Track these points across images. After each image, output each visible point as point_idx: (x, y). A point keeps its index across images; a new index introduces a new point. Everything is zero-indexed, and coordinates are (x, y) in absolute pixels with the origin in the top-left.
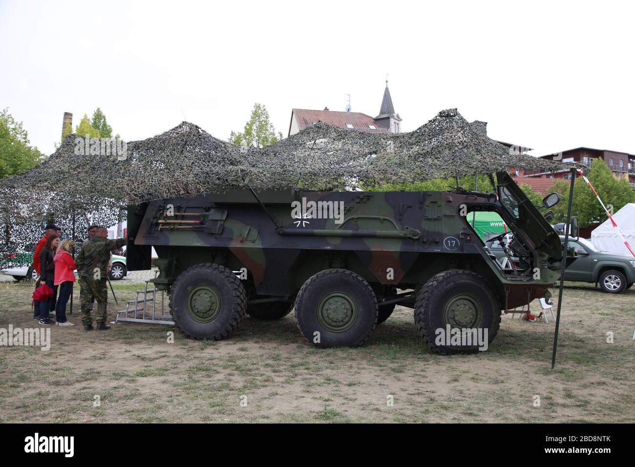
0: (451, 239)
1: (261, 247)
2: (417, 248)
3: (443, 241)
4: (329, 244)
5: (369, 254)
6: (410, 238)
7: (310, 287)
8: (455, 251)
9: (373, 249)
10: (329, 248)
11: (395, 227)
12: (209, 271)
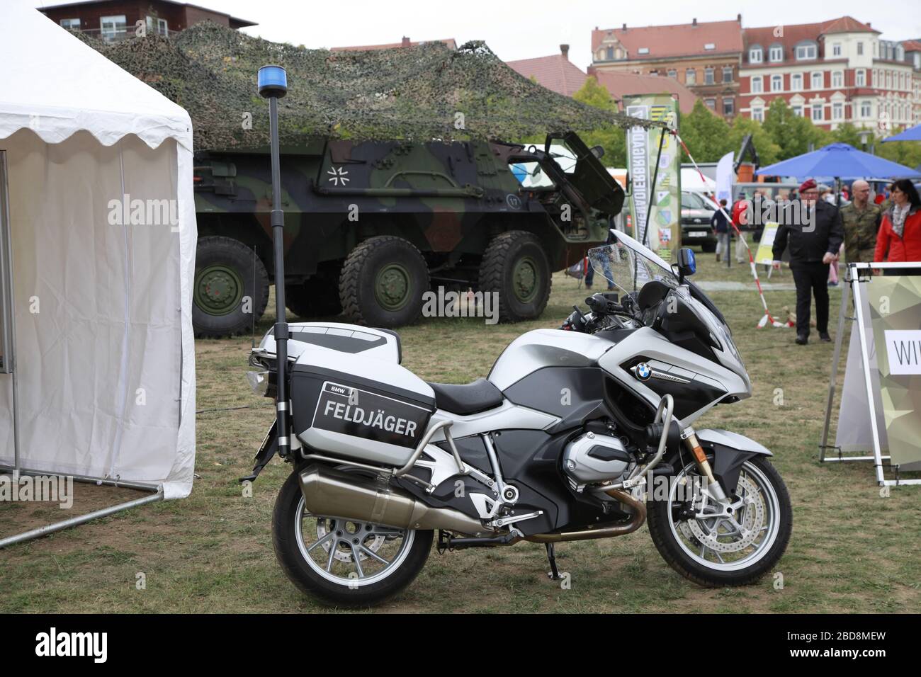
0: (513, 197)
1: (299, 211)
2: (482, 208)
3: (505, 198)
4: (384, 207)
5: (430, 216)
6: (473, 197)
7: (368, 259)
8: (518, 210)
9: (435, 211)
10: (385, 210)
11: (451, 184)
12: (226, 245)
